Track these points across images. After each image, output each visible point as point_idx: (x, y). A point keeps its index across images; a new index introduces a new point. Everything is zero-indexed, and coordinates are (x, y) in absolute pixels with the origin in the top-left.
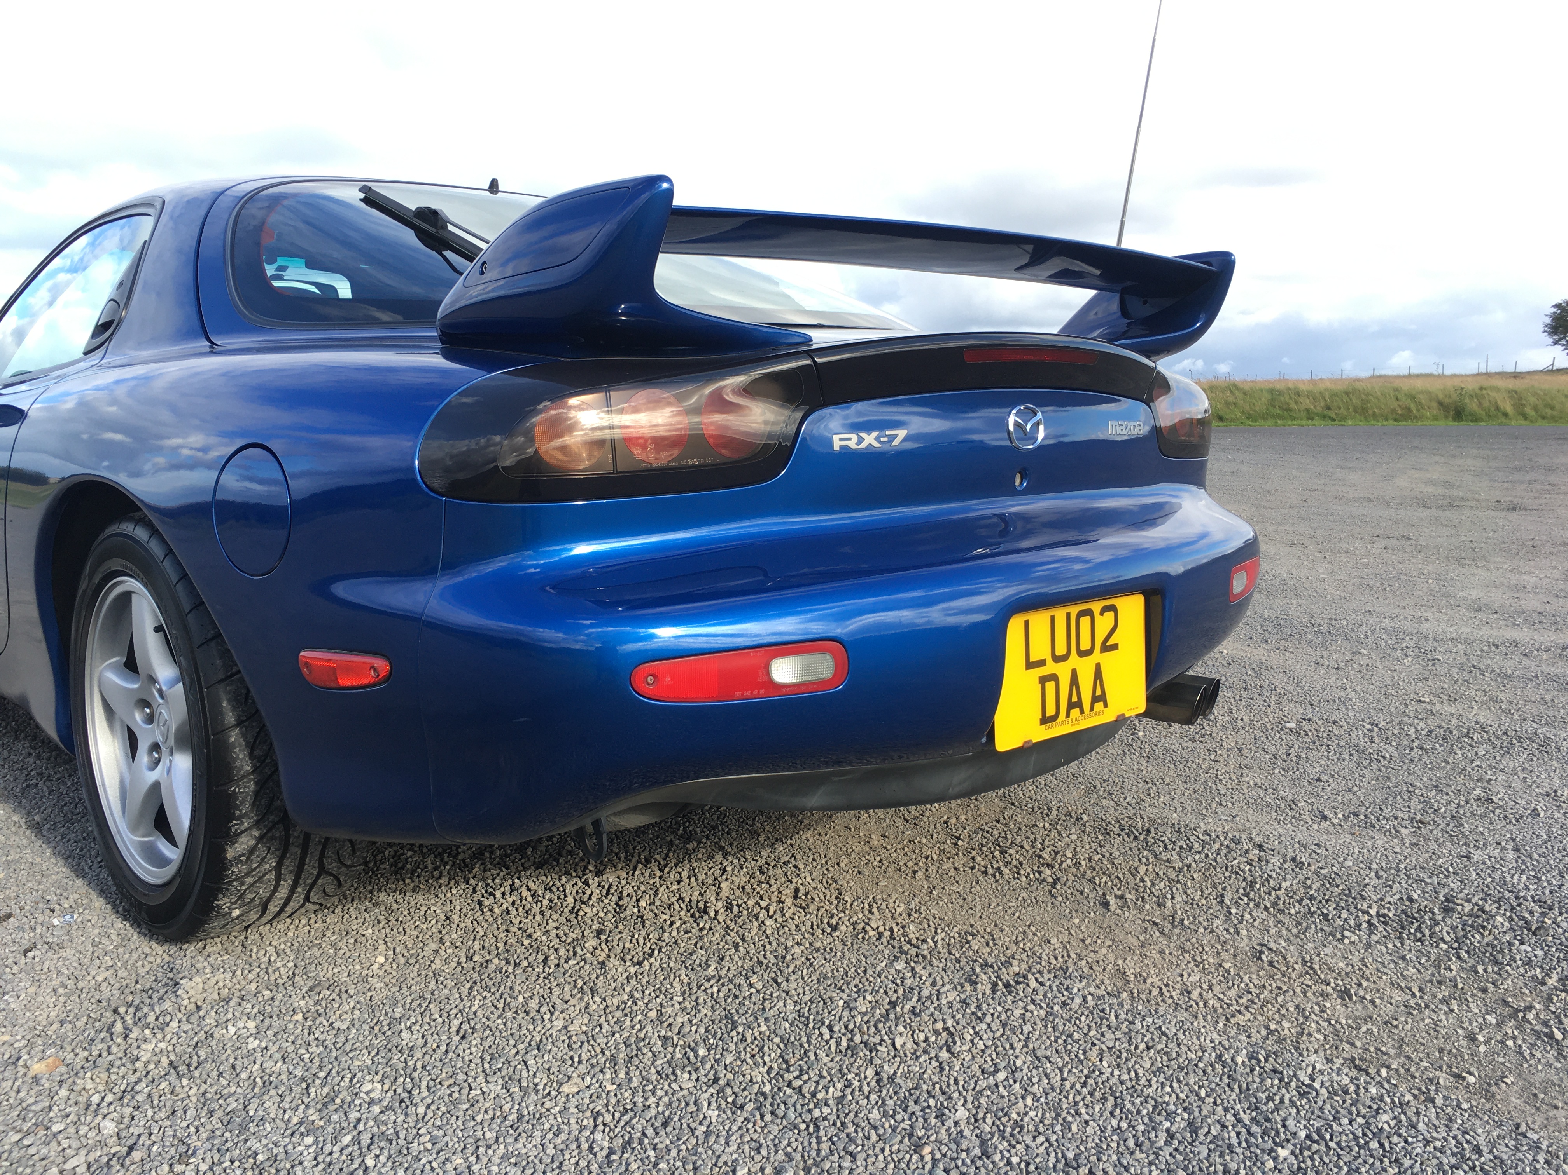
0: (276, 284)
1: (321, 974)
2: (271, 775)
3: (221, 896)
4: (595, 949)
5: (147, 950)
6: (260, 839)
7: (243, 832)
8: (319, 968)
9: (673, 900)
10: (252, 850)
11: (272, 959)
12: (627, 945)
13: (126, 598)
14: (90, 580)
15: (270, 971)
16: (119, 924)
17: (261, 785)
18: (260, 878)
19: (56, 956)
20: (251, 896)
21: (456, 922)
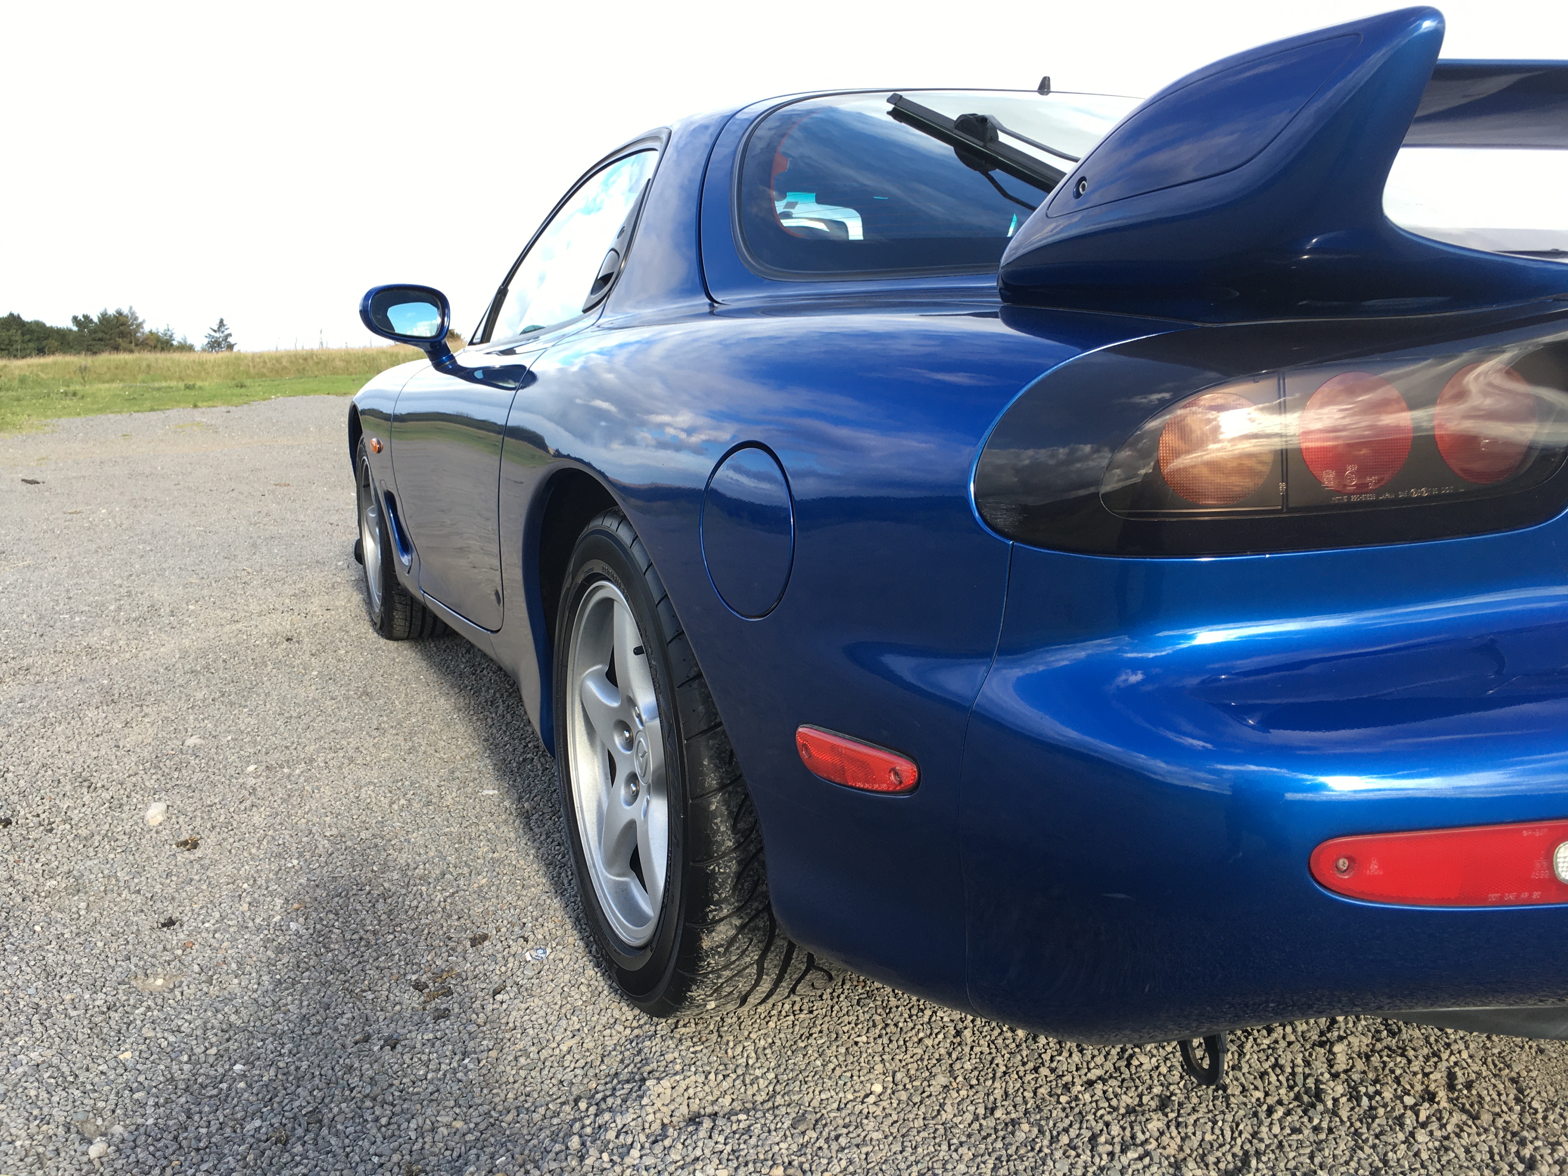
0: (786, 223)
1: (807, 1099)
2: (755, 855)
3: (694, 987)
4: (1162, 1134)
5: (617, 1013)
6: (741, 929)
7: (721, 920)
8: (804, 1087)
9: (1266, 1065)
10: (732, 941)
11: (751, 1062)
12: (1209, 1137)
13: (608, 604)
14: (573, 579)
15: (748, 1081)
16: (591, 972)
17: (745, 865)
18: (740, 972)
19: (524, 1006)
20: (728, 989)
21: (969, 1041)
